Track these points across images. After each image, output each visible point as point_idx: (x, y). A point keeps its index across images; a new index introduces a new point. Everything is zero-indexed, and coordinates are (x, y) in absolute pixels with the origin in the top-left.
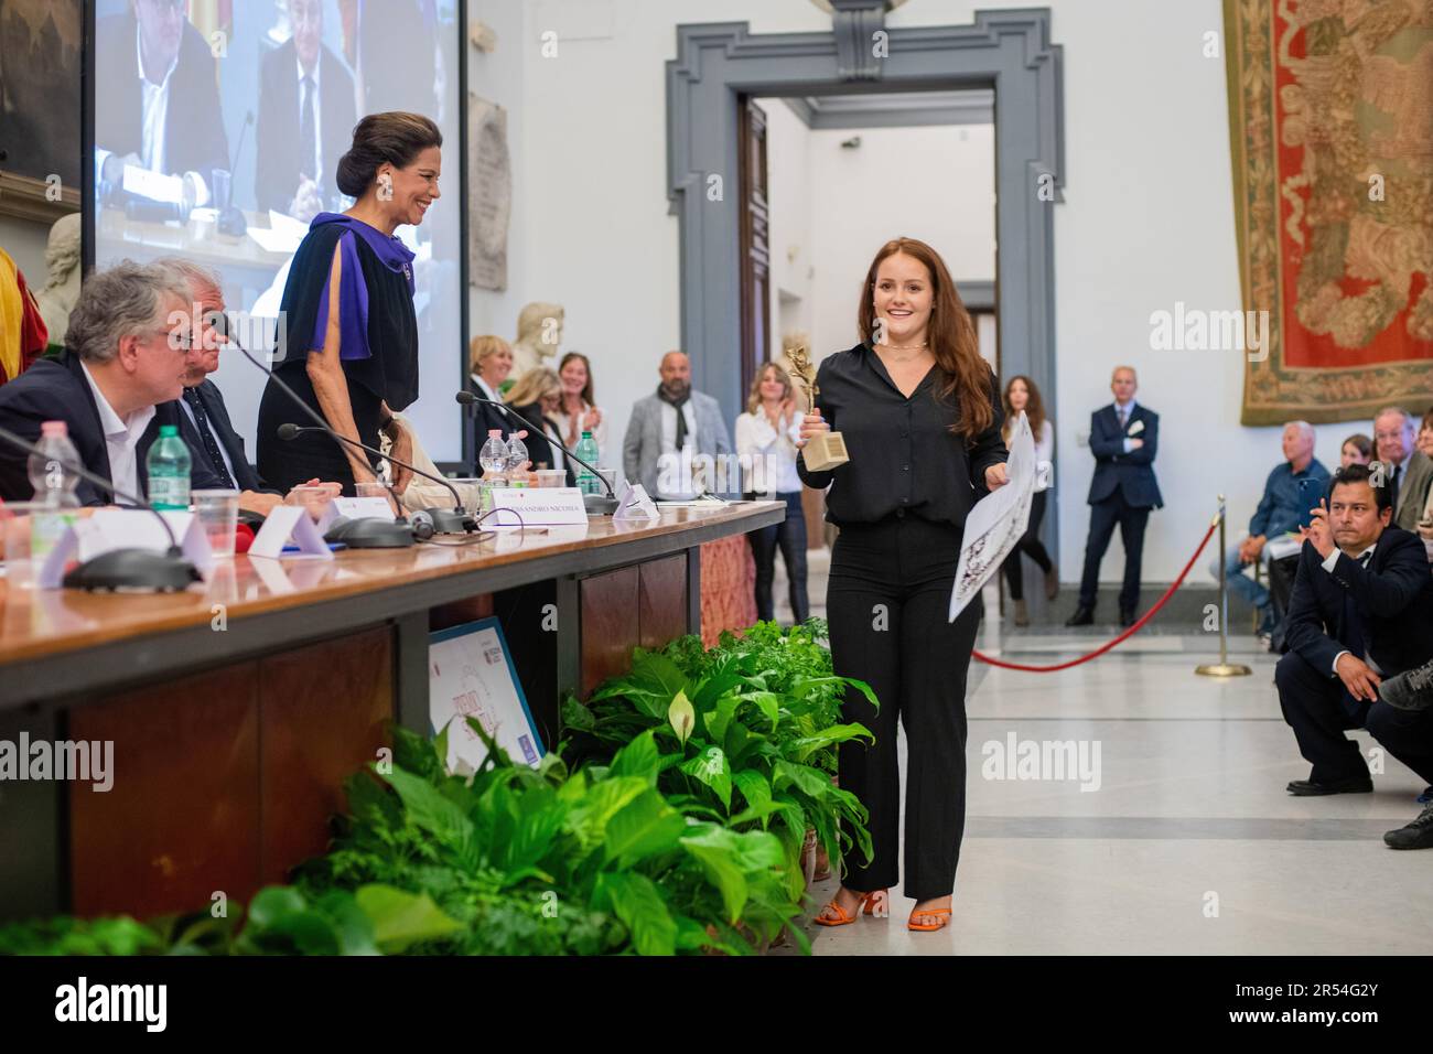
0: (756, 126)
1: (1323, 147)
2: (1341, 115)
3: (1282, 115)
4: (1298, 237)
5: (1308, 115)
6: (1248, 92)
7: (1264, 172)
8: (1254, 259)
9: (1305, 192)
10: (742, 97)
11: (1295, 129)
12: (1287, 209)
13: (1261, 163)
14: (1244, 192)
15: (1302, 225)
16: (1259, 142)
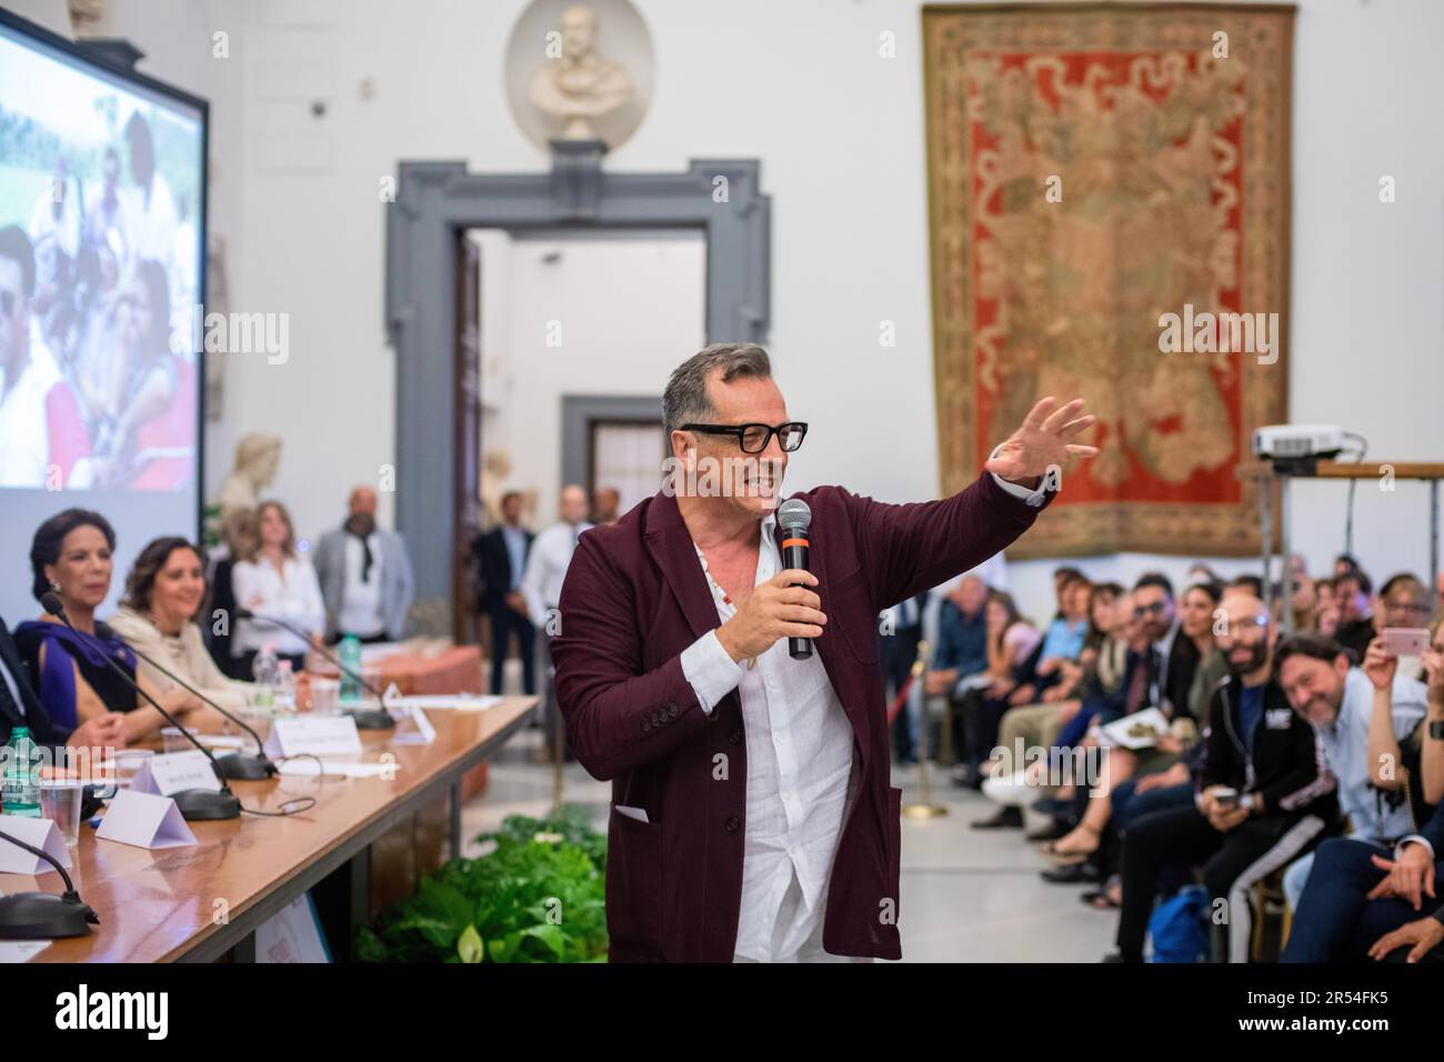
0: (470, 260)
1: (1017, 300)
2: (1033, 270)
3: (978, 268)
4: (991, 384)
5: (1003, 269)
6: (947, 245)
7: (960, 322)
8: (950, 404)
9: (999, 343)
10: (459, 232)
11: (991, 282)
12: (981, 358)
13: (958, 313)
14: (942, 342)
15: (996, 375)
16: (956, 292)
